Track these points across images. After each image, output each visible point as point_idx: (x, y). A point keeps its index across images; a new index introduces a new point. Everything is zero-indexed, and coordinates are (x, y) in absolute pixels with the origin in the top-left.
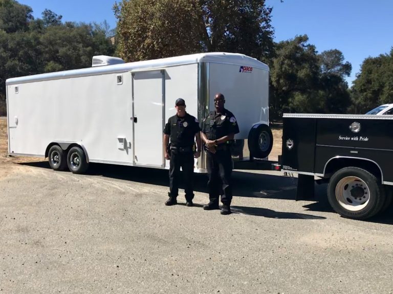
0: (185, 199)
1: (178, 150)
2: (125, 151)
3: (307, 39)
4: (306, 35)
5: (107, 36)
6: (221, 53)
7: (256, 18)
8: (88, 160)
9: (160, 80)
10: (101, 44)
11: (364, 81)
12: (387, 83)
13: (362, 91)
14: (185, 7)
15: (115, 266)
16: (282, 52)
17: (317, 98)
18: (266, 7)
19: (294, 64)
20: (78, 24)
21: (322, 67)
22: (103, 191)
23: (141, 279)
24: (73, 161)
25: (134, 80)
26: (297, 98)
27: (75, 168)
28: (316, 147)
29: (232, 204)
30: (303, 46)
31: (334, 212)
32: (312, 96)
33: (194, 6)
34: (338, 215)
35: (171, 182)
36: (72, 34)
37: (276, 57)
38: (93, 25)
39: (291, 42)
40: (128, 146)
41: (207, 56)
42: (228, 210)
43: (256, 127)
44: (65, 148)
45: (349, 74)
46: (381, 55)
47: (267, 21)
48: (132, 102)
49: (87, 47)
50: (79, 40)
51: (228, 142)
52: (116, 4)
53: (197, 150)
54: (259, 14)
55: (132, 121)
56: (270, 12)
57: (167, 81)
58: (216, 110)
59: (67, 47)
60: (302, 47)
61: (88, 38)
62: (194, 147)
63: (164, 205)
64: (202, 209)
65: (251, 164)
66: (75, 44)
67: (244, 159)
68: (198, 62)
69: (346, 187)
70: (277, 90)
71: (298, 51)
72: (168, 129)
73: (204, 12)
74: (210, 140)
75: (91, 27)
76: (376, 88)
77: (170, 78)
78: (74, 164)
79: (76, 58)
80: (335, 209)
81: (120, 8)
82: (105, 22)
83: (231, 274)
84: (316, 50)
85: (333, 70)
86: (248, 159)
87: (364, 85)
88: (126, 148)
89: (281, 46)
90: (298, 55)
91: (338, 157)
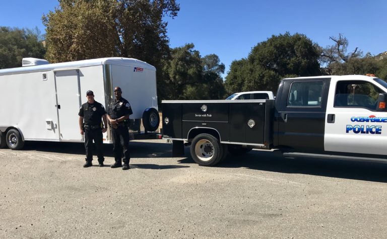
0: (98, 162)
1: (90, 127)
2: (53, 131)
3: (194, 46)
4: (192, 44)
5: (39, 40)
6: (120, 58)
7: (156, 30)
8: (24, 138)
9: (76, 77)
10: (34, 46)
11: (232, 77)
12: (246, 79)
13: (231, 84)
14: (102, 19)
15: (42, 207)
16: (177, 56)
17: (203, 89)
18: (163, 22)
19: (186, 65)
20: (12, 29)
21: (205, 67)
22: (36, 161)
23: (60, 212)
24: (11, 140)
25: (56, 77)
26: (189, 90)
27: (13, 146)
28: (182, 122)
29: (130, 163)
30: (191, 51)
31: (195, 163)
32: (199, 88)
33: (108, 19)
34: (197, 165)
35: (87, 151)
36: (7, 38)
37: (172, 60)
38: (25, 30)
39: (183, 48)
40: (55, 126)
41: (109, 60)
42: (127, 167)
43: (147, 110)
44: (4, 131)
45: (223, 72)
46: (243, 59)
47: (164, 32)
48: (55, 93)
49: (22, 48)
50: (14, 43)
51: (125, 121)
52: (44, 15)
53: (104, 127)
54: (158, 27)
55: (56, 108)
56: (166, 25)
57: (81, 78)
58: (116, 98)
59: (3, 48)
60: (189, 51)
61: (22, 41)
62: (102, 125)
63: (82, 167)
64: (110, 168)
65: (146, 136)
66: (11, 46)
67: (141, 133)
68: (103, 64)
69: (201, 147)
70: (174, 84)
71: (188, 55)
72: (82, 113)
73: (116, 24)
74: (112, 119)
75: (24, 31)
76: (240, 82)
77: (83, 76)
78: (13, 143)
79: (12, 57)
80: (195, 161)
81: (48, 19)
82: (37, 28)
83: (122, 203)
84: (200, 55)
85: (212, 69)
86: (144, 132)
87: (232, 80)
88: (53, 128)
89: (175, 51)
90: (188, 58)
91: (197, 127)
